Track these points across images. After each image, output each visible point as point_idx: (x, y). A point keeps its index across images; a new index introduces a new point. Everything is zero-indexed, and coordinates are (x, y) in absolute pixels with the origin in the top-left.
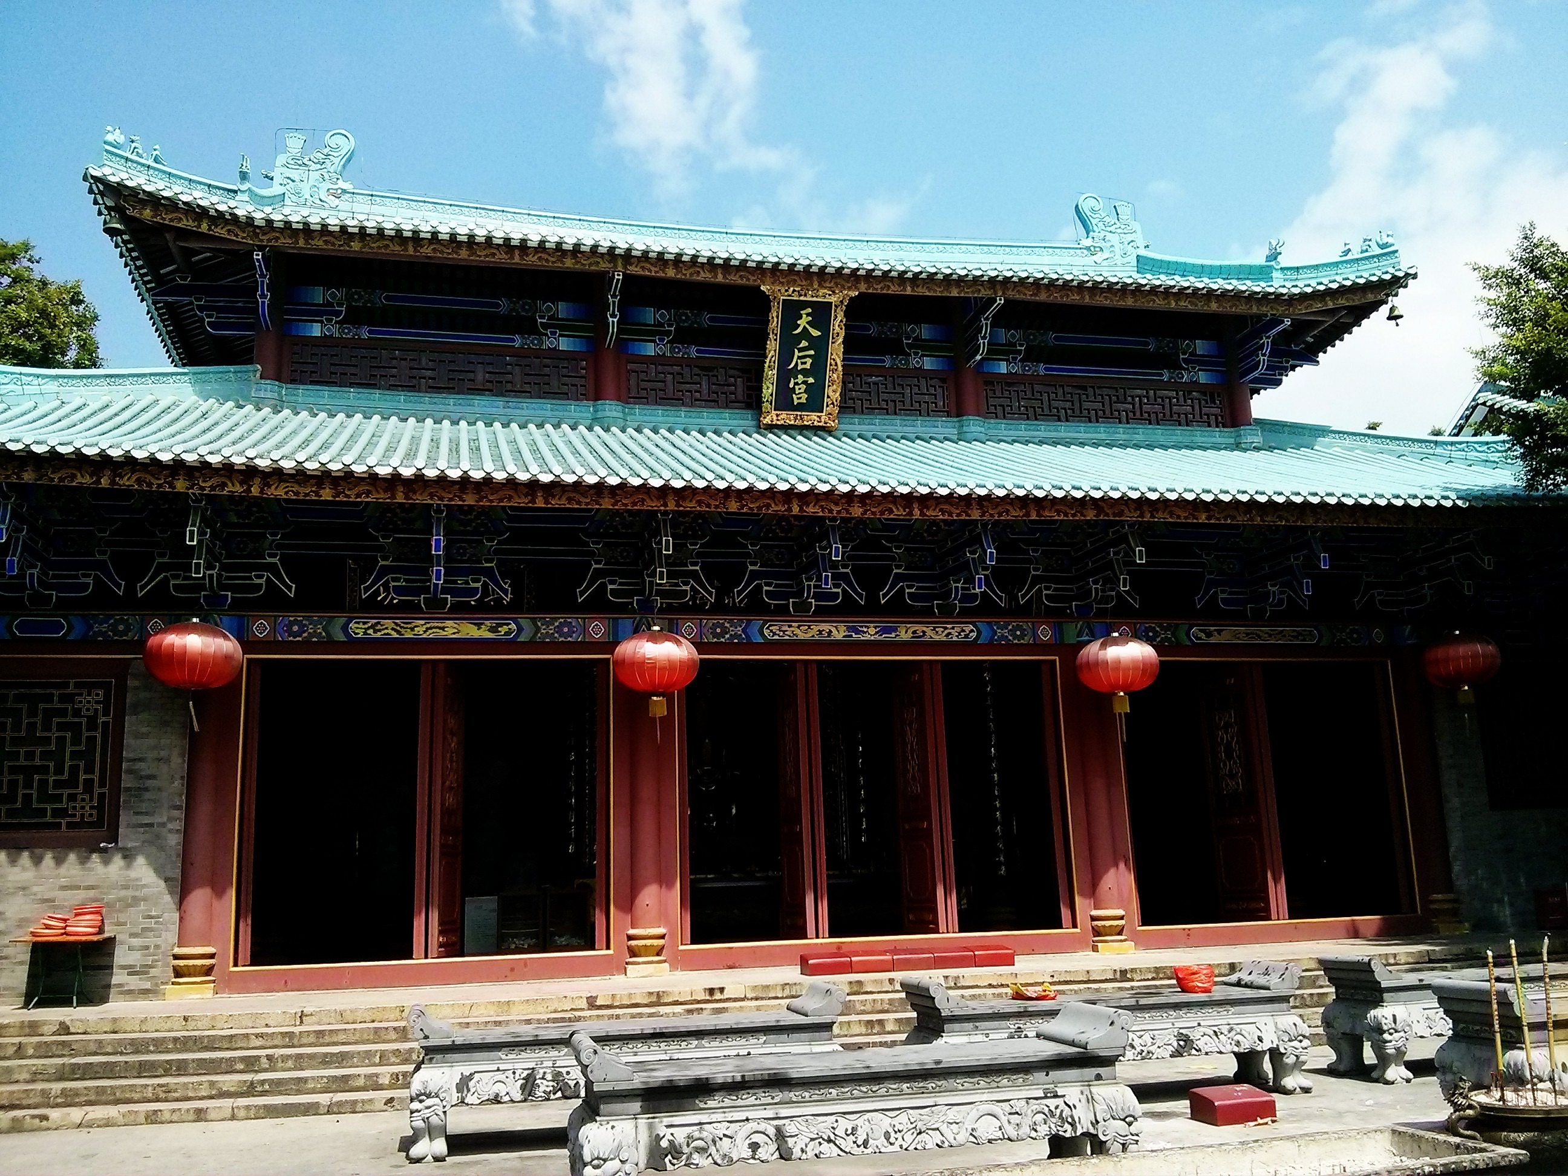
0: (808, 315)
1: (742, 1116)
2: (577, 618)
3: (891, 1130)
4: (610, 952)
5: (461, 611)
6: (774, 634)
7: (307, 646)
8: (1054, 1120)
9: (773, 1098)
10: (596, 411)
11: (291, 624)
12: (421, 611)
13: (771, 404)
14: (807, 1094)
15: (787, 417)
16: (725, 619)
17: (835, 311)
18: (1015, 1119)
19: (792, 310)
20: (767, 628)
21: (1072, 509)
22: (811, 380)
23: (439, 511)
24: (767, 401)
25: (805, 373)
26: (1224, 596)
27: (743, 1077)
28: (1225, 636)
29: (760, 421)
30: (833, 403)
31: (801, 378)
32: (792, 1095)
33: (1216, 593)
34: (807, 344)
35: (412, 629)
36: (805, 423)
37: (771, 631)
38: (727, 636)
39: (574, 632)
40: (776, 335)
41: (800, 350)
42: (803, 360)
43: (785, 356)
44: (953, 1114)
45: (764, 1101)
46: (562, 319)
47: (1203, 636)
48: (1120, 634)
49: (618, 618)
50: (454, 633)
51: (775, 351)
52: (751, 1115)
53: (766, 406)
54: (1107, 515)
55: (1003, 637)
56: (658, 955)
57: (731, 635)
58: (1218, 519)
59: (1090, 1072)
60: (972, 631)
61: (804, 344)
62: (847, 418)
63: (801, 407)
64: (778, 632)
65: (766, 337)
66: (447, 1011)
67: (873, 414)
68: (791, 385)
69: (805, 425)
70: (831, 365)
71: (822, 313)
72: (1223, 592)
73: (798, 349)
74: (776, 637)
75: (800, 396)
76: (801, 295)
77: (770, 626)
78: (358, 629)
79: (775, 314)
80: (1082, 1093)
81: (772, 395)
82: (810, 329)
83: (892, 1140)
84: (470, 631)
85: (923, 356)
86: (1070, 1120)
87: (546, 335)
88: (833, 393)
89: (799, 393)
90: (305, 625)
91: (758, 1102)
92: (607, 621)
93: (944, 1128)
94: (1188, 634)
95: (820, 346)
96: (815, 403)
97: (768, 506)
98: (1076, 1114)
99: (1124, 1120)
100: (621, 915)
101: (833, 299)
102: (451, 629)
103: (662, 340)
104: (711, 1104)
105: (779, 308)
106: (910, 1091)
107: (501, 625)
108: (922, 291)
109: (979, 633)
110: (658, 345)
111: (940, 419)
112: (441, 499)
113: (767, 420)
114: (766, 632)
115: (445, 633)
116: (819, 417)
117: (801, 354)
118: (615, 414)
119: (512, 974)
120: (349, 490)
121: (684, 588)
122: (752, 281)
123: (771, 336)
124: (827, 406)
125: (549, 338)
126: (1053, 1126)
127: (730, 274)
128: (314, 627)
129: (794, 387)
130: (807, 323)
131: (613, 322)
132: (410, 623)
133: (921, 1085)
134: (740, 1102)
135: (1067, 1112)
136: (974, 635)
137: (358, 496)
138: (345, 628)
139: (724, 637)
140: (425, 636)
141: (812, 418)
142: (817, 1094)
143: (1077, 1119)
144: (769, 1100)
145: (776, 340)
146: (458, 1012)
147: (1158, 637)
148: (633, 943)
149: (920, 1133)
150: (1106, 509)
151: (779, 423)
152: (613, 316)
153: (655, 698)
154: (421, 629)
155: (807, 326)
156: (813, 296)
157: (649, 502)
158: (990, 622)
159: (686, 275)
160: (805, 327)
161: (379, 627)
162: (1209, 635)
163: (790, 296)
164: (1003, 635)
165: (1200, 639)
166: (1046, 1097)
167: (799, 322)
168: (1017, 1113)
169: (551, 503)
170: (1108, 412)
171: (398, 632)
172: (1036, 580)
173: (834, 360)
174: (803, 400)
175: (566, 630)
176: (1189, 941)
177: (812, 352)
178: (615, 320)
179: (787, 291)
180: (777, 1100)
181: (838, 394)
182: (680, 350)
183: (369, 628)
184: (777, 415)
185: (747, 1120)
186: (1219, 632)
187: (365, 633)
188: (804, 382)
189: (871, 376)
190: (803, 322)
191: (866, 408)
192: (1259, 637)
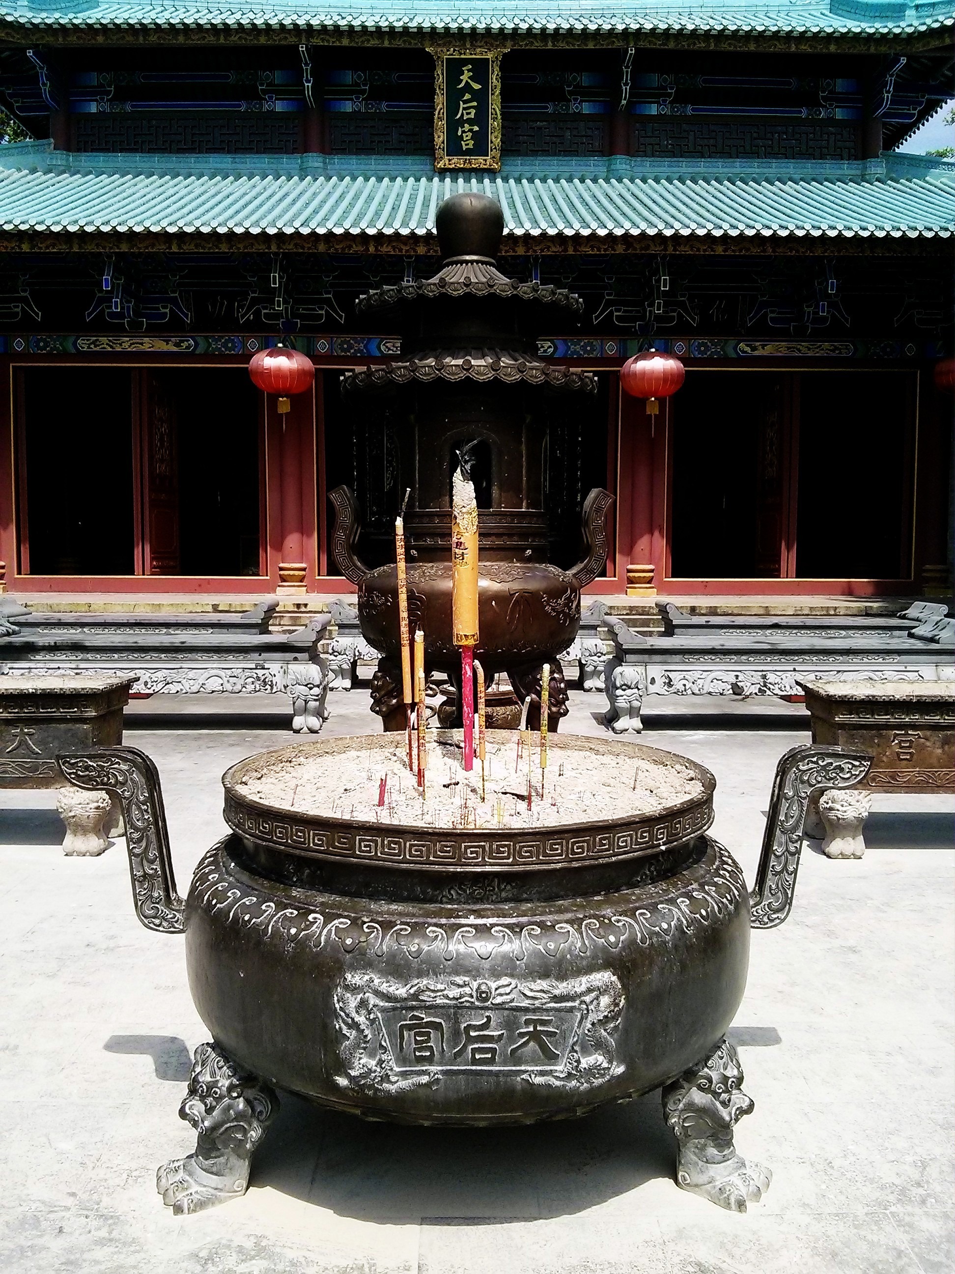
0: (469, 71)
1: (56, 666)
2: (239, 336)
3: (149, 680)
4: (268, 578)
5: (154, 331)
6: (389, 349)
7: (49, 357)
8: (259, 682)
9: (77, 657)
10: (302, 162)
11: (39, 341)
12: (125, 330)
13: (443, 150)
14: (99, 656)
15: (457, 162)
16: (351, 338)
17: (492, 66)
18: (233, 680)
19: (455, 67)
20: (384, 345)
21: (605, 245)
22: (476, 128)
23: (109, 257)
24: (439, 148)
25: (470, 122)
26: (773, 315)
27: (55, 643)
28: (767, 350)
29: (434, 166)
30: (495, 148)
31: (467, 127)
32: (89, 656)
33: (766, 313)
34: (470, 97)
35: (121, 345)
36: (473, 166)
37: (387, 347)
38: (352, 351)
39: (236, 347)
40: (443, 90)
41: (465, 102)
42: (469, 111)
43: (452, 108)
44: (191, 674)
45: (71, 658)
46: (278, 85)
47: (748, 349)
48: (656, 350)
49: (268, 336)
50: (150, 348)
51: (443, 104)
52: (61, 666)
53: (439, 153)
54: (635, 249)
55: (575, 352)
56: (301, 581)
57: (355, 350)
58: (733, 251)
59: (289, 656)
60: (550, 347)
61: (467, 96)
62: (510, 160)
63: (468, 152)
64: (392, 348)
65: (433, 92)
66: (119, 608)
67: (537, 155)
68: (459, 133)
69: (473, 168)
70: (492, 114)
71: (480, 69)
72: (772, 312)
73: (463, 101)
74: (391, 352)
75: (468, 143)
76: (461, 54)
77: (386, 343)
78: (83, 344)
79: (439, 72)
80: (282, 668)
81: (443, 142)
82: (472, 83)
83: (149, 686)
84: (161, 346)
85: (582, 101)
86: (270, 683)
87: (265, 99)
88: (495, 139)
89: (467, 140)
90: (48, 342)
91: (67, 658)
92: (260, 338)
93: (184, 681)
94: (735, 348)
95: (481, 97)
96: (481, 148)
97: (350, 247)
98: (275, 680)
99: (306, 686)
100: (274, 552)
101: (489, 56)
102: (148, 344)
103: (358, 98)
104: (38, 657)
105: (443, 66)
106: (166, 659)
107: (183, 341)
108: (562, 45)
109: (556, 348)
110: (355, 102)
111: (592, 158)
112: (104, 248)
113: (441, 165)
114: (383, 348)
115: (143, 347)
116: (486, 160)
117: (465, 106)
118: (316, 165)
119: (200, 588)
120: (41, 243)
121: (320, 312)
122: (414, 44)
123: (438, 91)
124: (491, 151)
125: (267, 102)
126: (258, 686)
127: (395, 40)
128: (55, 344)
129: (462, 135)
130: (469, 78)
131: (308, 86)
132: (119, 340)
133: (174, 655)
134: (56, 658)
135: (269, 678)
136: (551, 350)
137: (47, 247)
138: (75, 344)
139: (349, 352)
140: (129, 350)
141: (479, 161)
142: (105, 656)
143: (274, 683)
144: (74, 658)
145: (443, 94)
146: (126, 609)
147: (709, 351)
148: (282, 572)
149: (168, 683)
150: (635, 245)
151: (449, 166)
152: (308, 81)
153: (281, 399)
154: (126, 344)
155: (469, 81)
156: (471, 54)
157: (256, 246)
158: (566, 340)
159: (359, 42)
160: (467, 81)
161: (98, 343)
162: (754, 349)
163: (452, 55)
164: (575, 350)
165: (746, 352)
166: (256, 669)
167: (461, 78)
168: (235, 676)
169: (183, 249)
170: (748, 148)
171: (111, 347)
172: (609, 303)
173: (494, 109)
174: (471, 146)
175: (230, 345)
176: (706, 590)
177: (475, 104)
178: (310, 85)
179: (448, 51)
180: (79, 658)
181: (499, 139)
182: (373, 106)
183: (91, 344)
184: (450, 160)
185: (59, 668)
186: (763, 346)
187: (89, 347)
188: (471, 130)
189: (537, 121)
190: (465, 78)
191: (530, 151)
192: (799, 351)
